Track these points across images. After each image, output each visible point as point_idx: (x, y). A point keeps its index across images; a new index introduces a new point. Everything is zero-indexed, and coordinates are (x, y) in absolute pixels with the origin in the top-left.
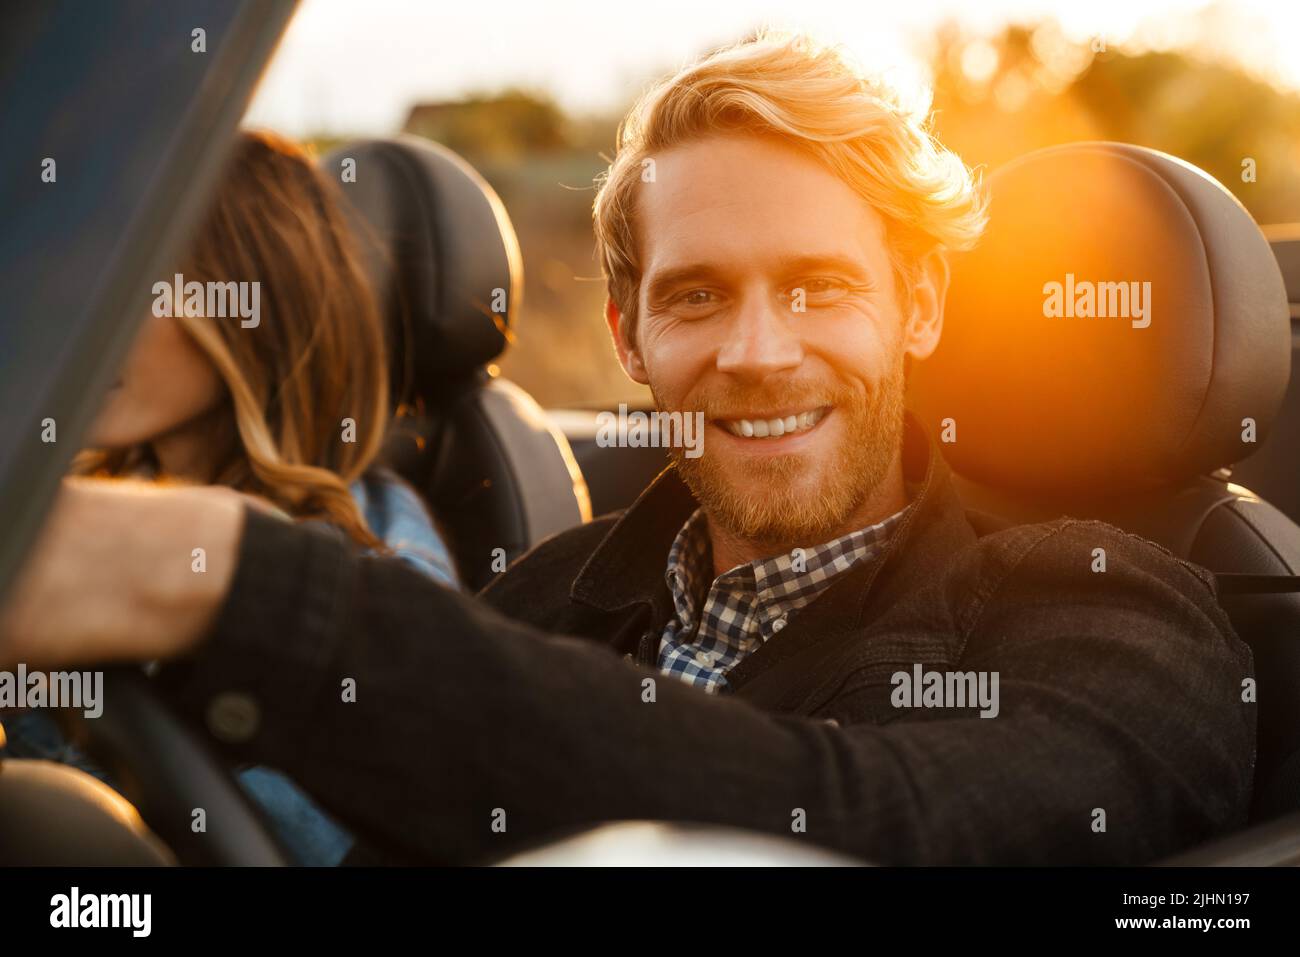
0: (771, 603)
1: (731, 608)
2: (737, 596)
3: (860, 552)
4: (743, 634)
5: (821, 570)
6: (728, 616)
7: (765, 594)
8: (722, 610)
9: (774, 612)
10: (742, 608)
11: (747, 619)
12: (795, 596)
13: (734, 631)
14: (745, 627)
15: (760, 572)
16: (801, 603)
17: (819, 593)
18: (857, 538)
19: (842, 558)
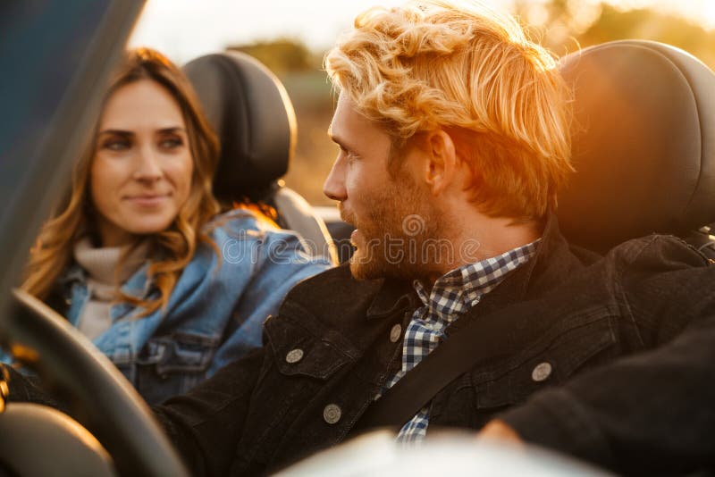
0: (471, 291)
1: (445, 297)
2: (449, 290)
3: (521, 259)
4: (450, 312)
5: (499, 270)
6: (443, 302)
7: (468, 286)
8: (440, 299)
9: (472, 296)
10: (452, 297)
11: (454, 303)
12: (485, 286)
13: (446, 310)
14: (452, 308)
15: (465, 272)
16: (488, 290)
17: (498, 283)
18: (519, 251)
19: (512, 263)
